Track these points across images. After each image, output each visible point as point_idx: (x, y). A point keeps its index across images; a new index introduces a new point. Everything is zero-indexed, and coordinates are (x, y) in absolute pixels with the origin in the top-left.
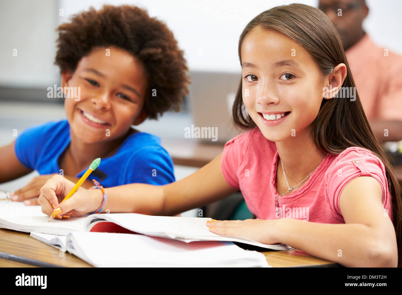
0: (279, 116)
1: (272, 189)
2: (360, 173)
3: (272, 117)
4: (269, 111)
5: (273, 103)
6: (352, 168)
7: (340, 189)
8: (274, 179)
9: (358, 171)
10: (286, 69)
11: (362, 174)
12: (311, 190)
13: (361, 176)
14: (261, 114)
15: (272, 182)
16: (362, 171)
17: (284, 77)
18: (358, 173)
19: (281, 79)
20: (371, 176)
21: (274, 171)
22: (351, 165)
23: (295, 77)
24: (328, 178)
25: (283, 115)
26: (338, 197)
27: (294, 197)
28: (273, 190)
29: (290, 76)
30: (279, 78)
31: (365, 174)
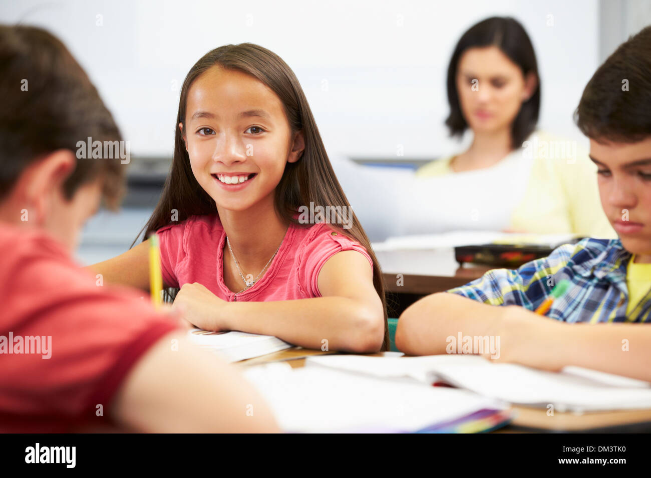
0: (242, 179)
1: (223, 288)
2: (340, 247)
3: (234, 180)
4: (231, 171)
5: (237, 162)
6: (329, 242)
7: (317, 269)
8: (221, 276)
9: (337, 245)
10: (253, 121)
11: (343, 248)
12: (277, 276)
13: (341, 251)
14: (215, 176)
15: (221, 280)
16: (342, 245)
17: (249, 131)
18: (337, 247)
19: (247, 133)
20: (353, 250)
21: (220, 266)
22: (328, 239)
23: (263, 131)
24: (300, 261)
25: (246, 178)
26: (315, 278)
27: (258, 290)
28: (225, 289)
29: (256, 130)
30: (243, 132)
31: (346, 248)
